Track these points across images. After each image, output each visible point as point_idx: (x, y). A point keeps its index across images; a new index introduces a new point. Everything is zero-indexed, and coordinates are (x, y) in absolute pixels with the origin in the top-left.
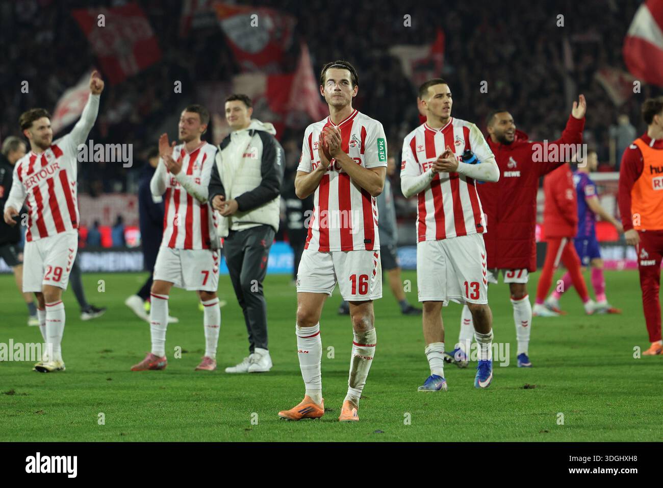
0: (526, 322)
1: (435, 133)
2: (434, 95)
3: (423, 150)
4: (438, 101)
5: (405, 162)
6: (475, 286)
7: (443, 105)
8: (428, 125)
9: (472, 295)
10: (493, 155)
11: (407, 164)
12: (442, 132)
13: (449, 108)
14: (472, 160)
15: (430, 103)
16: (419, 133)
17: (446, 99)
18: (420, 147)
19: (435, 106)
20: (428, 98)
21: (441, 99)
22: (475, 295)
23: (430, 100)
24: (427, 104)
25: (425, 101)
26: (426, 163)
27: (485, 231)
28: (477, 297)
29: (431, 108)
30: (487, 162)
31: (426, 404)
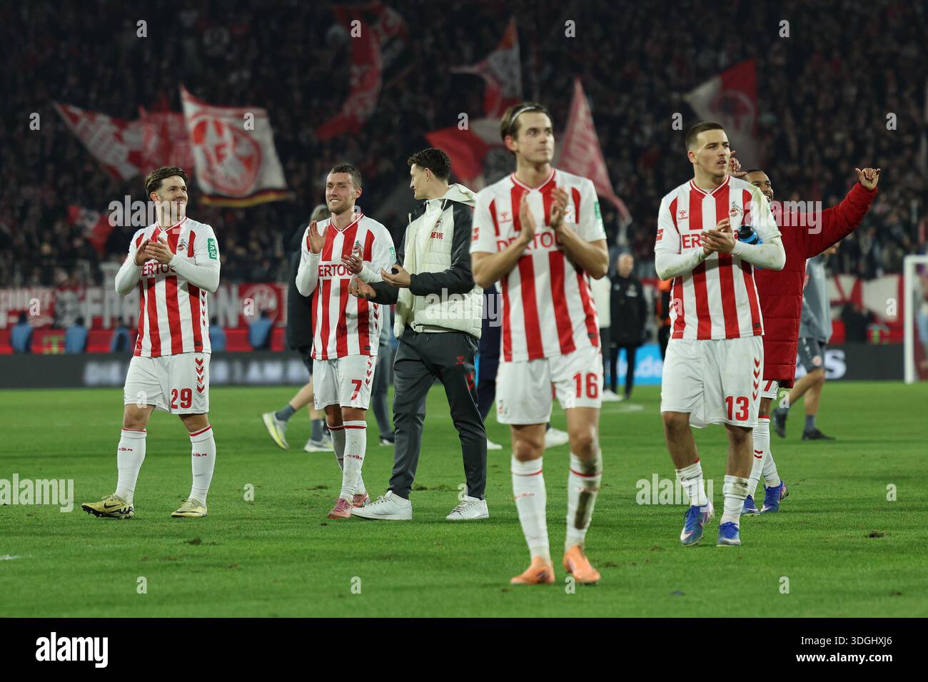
0: (761, 452)
1: (703, 196)
2: (705, 145)
3: (686, 218)
4: (711, 152)
5: (662, 230)
6: (742, 402)
7: (717, 158)
8: (697, 184)
9: (738, 414)
10: (780, 234)
11: (665, 234)
12: (714, 195)
13: (725, 162)
14: (752, 239)
15: (700, 155)
16: (682, 193)
17: (721, 149)
18: (682, 213)
19: (707, 159)
20: (698, 148)
21: (715, 149)
22: (742, 415)
23: (699, 151)
24: (696, 157)
25: (694, 152)
26: (688, 236)
27: (763, 334)
28: (745, 417)
29: (701, 161)
30: (772, 242)
31: (741, 558)
